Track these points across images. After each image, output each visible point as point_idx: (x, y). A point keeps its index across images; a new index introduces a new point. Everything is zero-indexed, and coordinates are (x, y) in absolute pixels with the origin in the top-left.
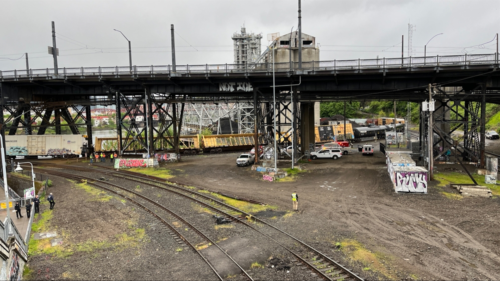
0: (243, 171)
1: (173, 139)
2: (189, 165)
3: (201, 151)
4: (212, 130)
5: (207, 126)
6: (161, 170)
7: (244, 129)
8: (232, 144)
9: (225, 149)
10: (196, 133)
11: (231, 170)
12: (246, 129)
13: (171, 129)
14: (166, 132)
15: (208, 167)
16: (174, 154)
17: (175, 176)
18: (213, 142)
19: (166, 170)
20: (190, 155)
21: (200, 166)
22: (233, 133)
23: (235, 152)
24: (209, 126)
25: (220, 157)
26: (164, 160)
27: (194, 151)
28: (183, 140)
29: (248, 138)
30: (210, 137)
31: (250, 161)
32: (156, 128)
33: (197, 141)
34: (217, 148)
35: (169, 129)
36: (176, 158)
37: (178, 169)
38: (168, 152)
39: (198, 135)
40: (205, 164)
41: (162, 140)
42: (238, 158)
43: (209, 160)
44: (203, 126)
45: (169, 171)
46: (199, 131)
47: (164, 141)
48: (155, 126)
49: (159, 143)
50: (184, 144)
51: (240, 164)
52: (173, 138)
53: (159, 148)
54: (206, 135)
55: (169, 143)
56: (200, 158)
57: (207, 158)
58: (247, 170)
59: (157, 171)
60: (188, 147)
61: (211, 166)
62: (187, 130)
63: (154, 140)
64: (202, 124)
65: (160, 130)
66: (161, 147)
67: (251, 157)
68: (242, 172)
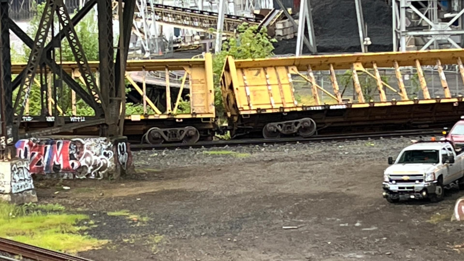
0: (416, 222)
1: (97, 76)
2: (168, 192)
3: (223, 131)
4: (271, 33)
5: (248, 15)
6: (44, 212)
7: (420, 27)
8: (361, 98)
9: (329, 121)
10: (199, 50)
11: (360, 217)
12: (427, 27)
13: (89, 29)
14: (64, 41)
15: (253, 201)
16: (101, 140)
17: (104, 242)
18: (275, 89)
19: (68, 212)
20: (173, 148)
21: (218, 199)
22: (370, 48)
23: (377, 138)
24: (259, 17)
25: (308, 158)
26: (57, 168)
27: (190, 130)
28: (141, 80)
29: (437, 74)
30: (265, 67)
31: (445, 181)
32: (24, 26)
33: (204, 82)
34: (293, 115)
35: (78, 28)
36: (109, 162)
37: (121, 209)
38: (76, 133)
39: (207, 57)
40: (241, 190)
41: (50, 77)
42: (391, 162)
43: (256, 169)
44: (229, 16)
45: (81, 217)
46: (213, 37)
47: (56, 83)
48: (18, 18)
49: (36, 92)
50: (146, 99)
51: (401, 192)
52: (99, 68)
53: (37, 113)
54: (245, 57)
55: (81, 93)
56: (219, 161)
57: (249, 162)
58: (433, 220)
59: (25, 218)
60: (163, 109)
61: (266, 199)
62: (161, 36)
63: (14, 77)
64: (225, 7)
65: (39, 33)
66: (44, 112)
67: (452, 161)
68: (411, 227)
